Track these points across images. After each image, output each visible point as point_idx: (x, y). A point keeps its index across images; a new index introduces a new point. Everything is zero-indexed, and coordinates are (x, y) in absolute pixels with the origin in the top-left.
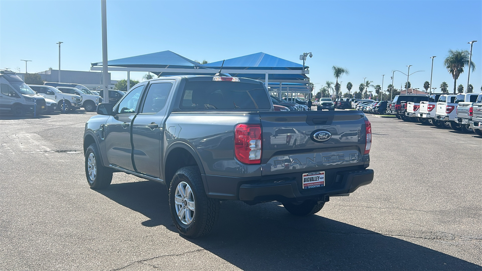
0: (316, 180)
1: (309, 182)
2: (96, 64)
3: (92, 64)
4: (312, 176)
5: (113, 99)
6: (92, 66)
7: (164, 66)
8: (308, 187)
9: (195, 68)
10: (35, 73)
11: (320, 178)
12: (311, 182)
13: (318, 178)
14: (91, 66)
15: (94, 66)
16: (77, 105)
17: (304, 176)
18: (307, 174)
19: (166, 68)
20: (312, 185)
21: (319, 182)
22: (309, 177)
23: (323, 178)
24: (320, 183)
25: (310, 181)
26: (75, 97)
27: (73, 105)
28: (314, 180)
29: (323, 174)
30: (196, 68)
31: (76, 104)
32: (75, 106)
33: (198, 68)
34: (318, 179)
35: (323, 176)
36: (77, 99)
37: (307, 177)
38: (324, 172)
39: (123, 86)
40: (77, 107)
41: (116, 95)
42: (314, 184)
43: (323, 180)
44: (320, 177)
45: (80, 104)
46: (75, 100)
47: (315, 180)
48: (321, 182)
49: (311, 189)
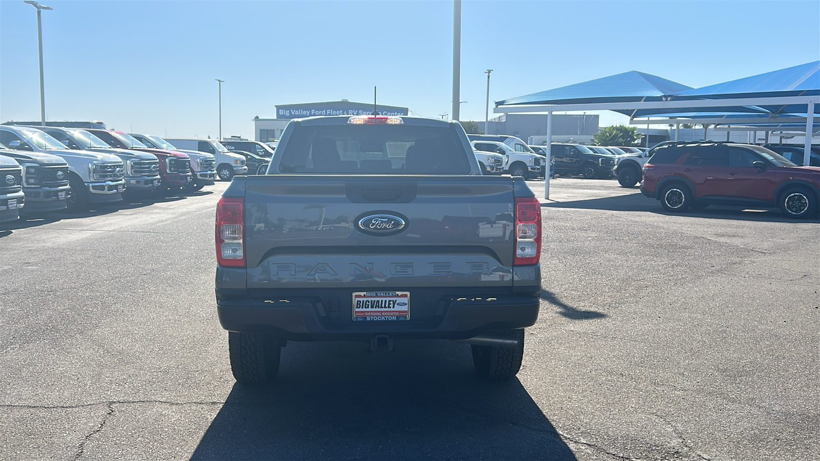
0: (387, 306)
1: (370, 309)
2: (502, 103)
3: (496, 103)
4: (376, 299)
5: (569, 160)
6: (497, 106)
7: (638, 99)
8: (366, 318)
9: (663, 99)
10: (469, 121)
11: (397, 304)
12: (374, 309)
13: (391, 302)
14: (495, 107)
15: (499, 106)
16: (495, 169)
17: (356, 296)
18: (365, 293)
19: (642, 102)
20: (377, 316)
21: (397, 311)
22: (370, 299)
23: (406, 304)
24: (397, 314)
25: (372, 307)
26: (493, 157)
27: (489, 169)
28: (383, 306)
29: (406, 296)
30: (667, 100)
31: (493, 168)
32: (492, 171)
33: (669, 99)
34: (391, 306)
35: (406, 300)
36: (495, 160)
37: (365, 299)
38: (408, 293)
39: (607, 136)
40: (495, 172)
41: (573, 152)
42: (383, 314)
43: (405, 308)
44: (397, 302)
45: (500, 169)
46: (492, 162)
47: (385, 307)
48: (399, 312)
49: (372, 322)
